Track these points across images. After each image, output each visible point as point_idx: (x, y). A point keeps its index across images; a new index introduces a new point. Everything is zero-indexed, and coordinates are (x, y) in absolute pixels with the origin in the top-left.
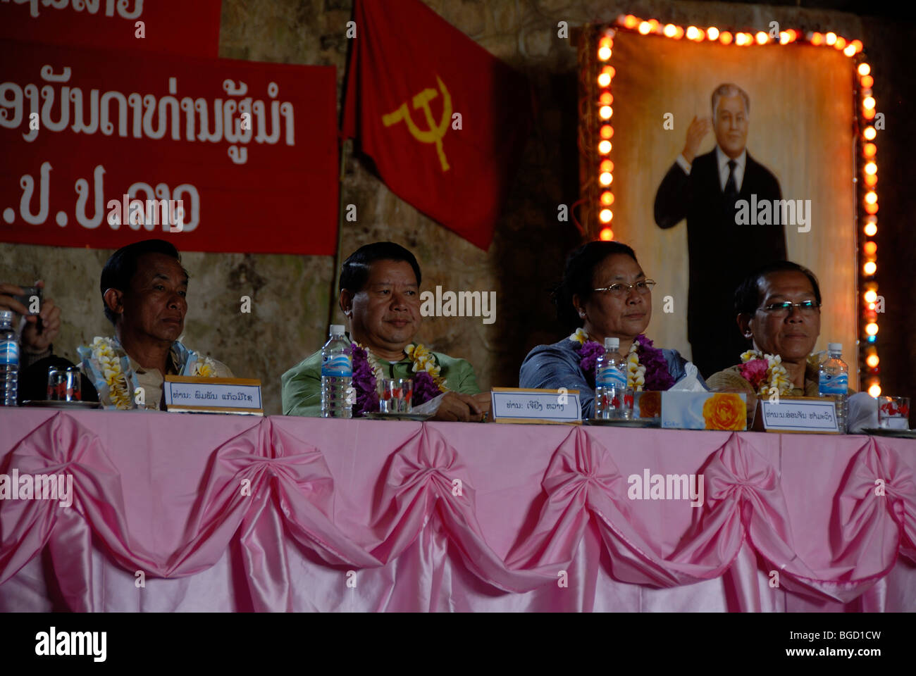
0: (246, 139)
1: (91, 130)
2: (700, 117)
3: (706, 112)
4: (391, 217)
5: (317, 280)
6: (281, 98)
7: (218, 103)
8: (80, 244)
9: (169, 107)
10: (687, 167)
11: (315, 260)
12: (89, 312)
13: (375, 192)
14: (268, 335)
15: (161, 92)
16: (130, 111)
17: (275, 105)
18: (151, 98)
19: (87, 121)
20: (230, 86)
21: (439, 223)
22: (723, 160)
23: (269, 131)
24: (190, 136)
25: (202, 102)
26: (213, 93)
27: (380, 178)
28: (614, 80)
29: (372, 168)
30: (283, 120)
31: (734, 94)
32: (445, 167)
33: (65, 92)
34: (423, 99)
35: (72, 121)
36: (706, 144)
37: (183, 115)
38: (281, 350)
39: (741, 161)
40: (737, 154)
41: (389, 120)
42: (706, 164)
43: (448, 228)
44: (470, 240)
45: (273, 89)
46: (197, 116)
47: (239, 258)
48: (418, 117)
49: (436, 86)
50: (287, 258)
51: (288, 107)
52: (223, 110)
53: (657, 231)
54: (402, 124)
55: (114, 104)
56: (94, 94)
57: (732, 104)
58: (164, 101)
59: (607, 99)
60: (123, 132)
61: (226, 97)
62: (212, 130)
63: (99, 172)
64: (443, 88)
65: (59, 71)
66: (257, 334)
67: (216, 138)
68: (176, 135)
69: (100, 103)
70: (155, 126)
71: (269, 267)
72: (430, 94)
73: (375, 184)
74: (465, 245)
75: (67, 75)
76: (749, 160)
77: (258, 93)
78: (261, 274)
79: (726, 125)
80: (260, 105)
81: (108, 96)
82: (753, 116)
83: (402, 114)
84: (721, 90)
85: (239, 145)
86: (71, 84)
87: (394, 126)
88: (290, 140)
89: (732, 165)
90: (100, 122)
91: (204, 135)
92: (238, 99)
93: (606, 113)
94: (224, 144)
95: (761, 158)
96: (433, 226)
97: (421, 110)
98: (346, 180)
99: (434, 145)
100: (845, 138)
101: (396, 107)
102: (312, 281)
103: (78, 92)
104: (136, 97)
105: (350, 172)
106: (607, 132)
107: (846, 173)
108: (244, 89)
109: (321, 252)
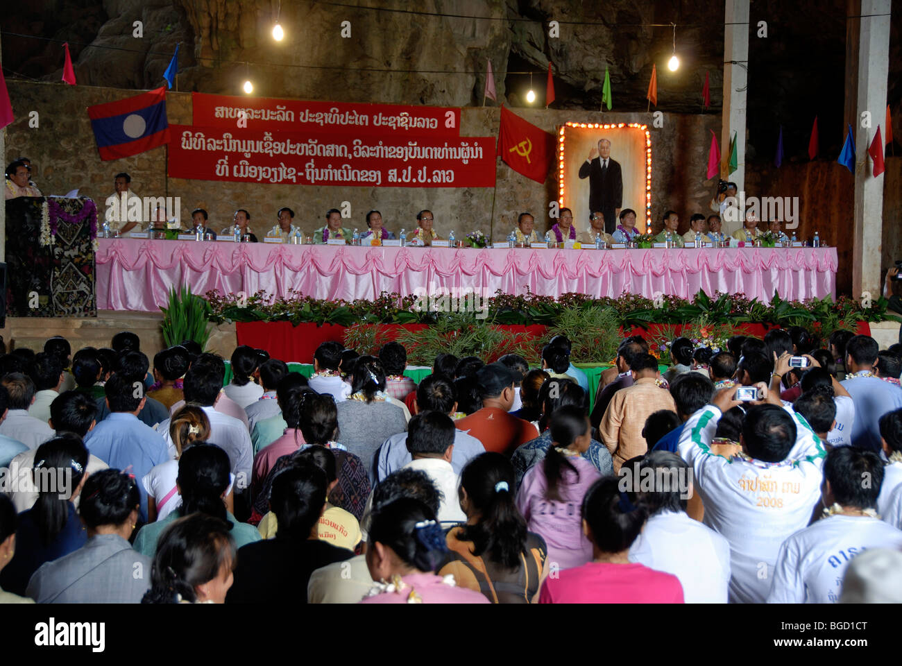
0: (468, 157)
1: (422, 157)
2: (594, 148)
3: (596, 146)
4: (512, 176)
5: (490, 193)
6: (478, 146)
7: (459, 148)
8: (419, 187)
9: (445, 150)
10: (590, 162)
11: (489, 188)
12: (422, 204)
13: (507, 170)
14: (475, 209)
15: (443, 146)
16: (434, 152)
17: (477, 148)
18: (440, 148)
19: (421, 155)
20: (463, 144)
21: (528, 177)
22: (602, 160)
23: (475, 155)
24: (451, 157)
25: (455, 149)
26: (458, 146)
27: (509, 166)
28: (564, 140)
29: (506, 163)
30: (479, 152)
31: (606, 141)
32: (529, 162)
33: (415, 148)
34: (522, 144)
35: (417, 155)
36: (596, 156)
37: (449, 152)
38: (479, 212)
39: (608, 160)
40: (607, 158)
41: (512, 150)
42: (596, 161)
43: (531, 179)
44: (538, 181)
45: (476, 144)
46: (453, 152)
47: (466, 188)
48: (521, 150)
49: (525, 140)
50: (480, 188)
51: (481, 149)
52: (461, 151)
53: (579, 179)
54: (515, 151)
55: (429, 151)
56: (423, 148)
57: (605, 144)
58: (443, 149)
59: (562, 145)
60: (432, 157)
61: (462, 147)
62: (458, 155)
63: (425, 168)
64: (529, 141)
65: (413, 143)
66: (471, 209)
67: (459, 158)
68: (447, 157)
69: (425, 150)
70: (441, 155)
71: (475, 190)
72: (525, 143)
73: (507, 167)
74: (536, 183)
75: (415, 144)
76: (610, 159)
77: (471, 145)
78: (472, 192)
79: (603, 150)
80: (472, 148)
81: (428, 148)
82: (611, 148)
83: (516, 148)
84: (601, 141)
85: (466, 159)
86: (417, 146)
87: (512, 153)
88: (481, 157)
89: (605, 161)
90: (425, 155)
91: (456, 157)
92: (465, 147)
93: (562, 149)
94: (461, 159)
95: (614, 158)
96: (526, 178)
97: (522, 147)
98: (498, 167)
99: (525, 157)
100: (643, 152)
101: (514, 146)
102: (488, 194)
103: (419, 148)
104: (436, 148)
105: (500, 164)
106: (562, 154)
107: (644, 161)
108: (467, 144)
109: (491, 186)
